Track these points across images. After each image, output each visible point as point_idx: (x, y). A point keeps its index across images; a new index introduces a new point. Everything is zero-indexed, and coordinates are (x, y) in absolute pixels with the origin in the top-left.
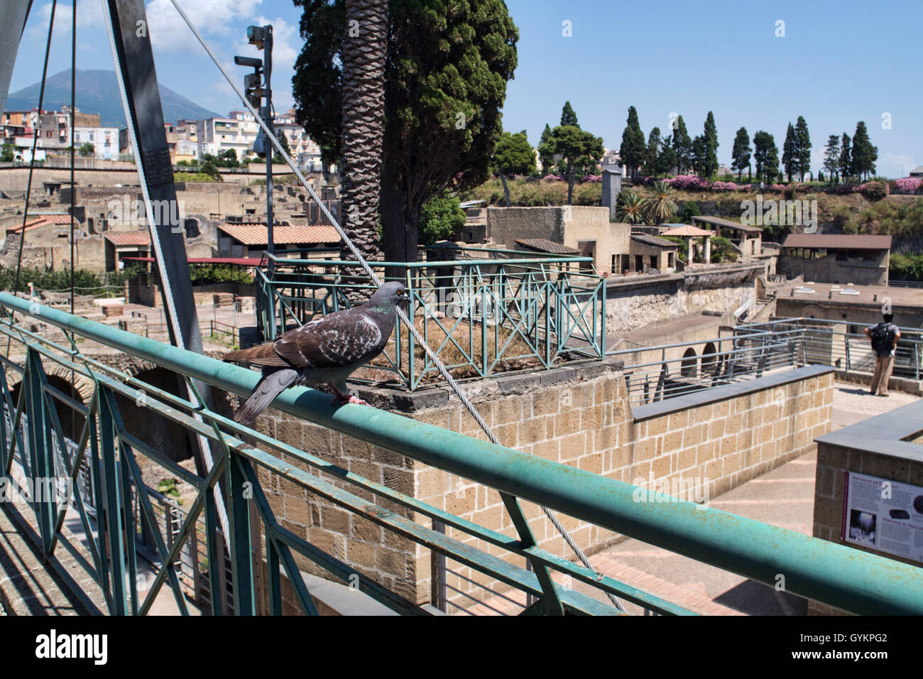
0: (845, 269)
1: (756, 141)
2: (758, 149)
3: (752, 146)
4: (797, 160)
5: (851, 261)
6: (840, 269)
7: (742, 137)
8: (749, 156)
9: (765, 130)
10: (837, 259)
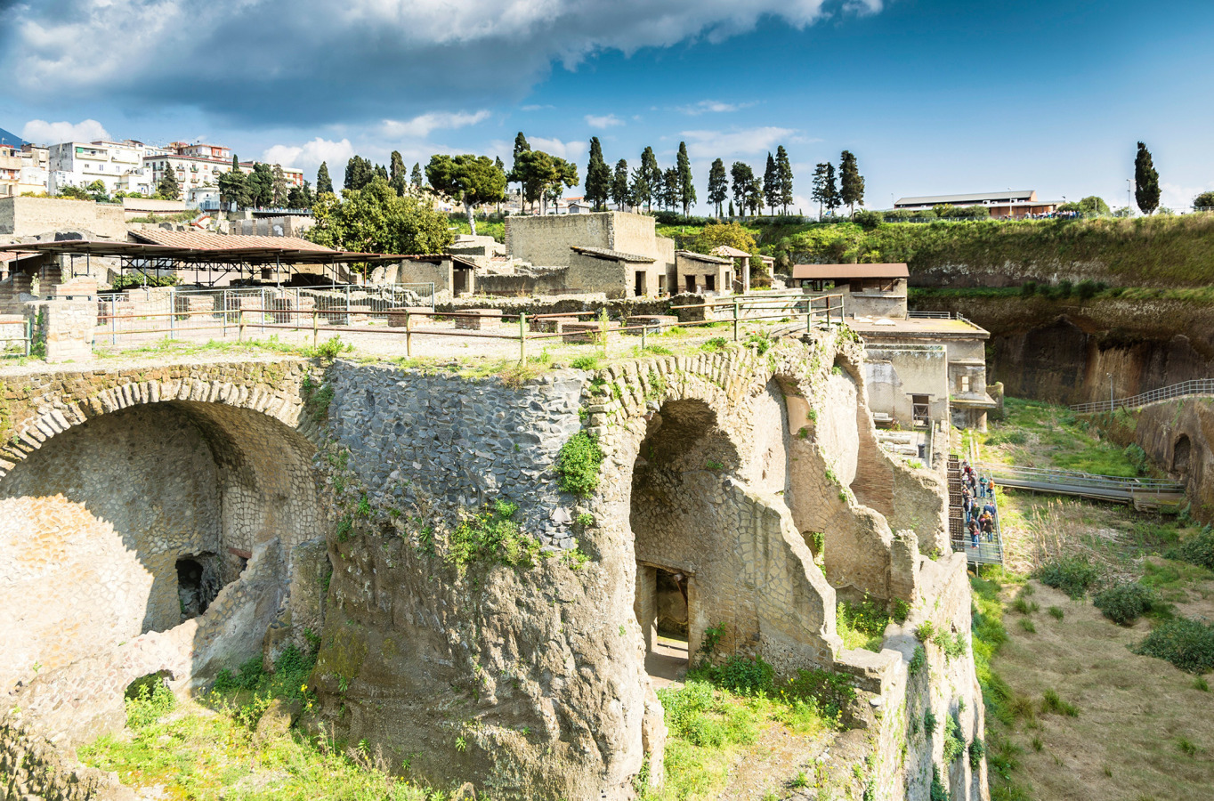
0: (860, 301)
1: (734, 172)
2: (737, 180)
3: (730, 178)
4: (779, 192)
5: (867, 292)
6: (855, 300)
7: (717, 168)
8: (725, 189)
9: (741, 162)
10: (851, 291)
